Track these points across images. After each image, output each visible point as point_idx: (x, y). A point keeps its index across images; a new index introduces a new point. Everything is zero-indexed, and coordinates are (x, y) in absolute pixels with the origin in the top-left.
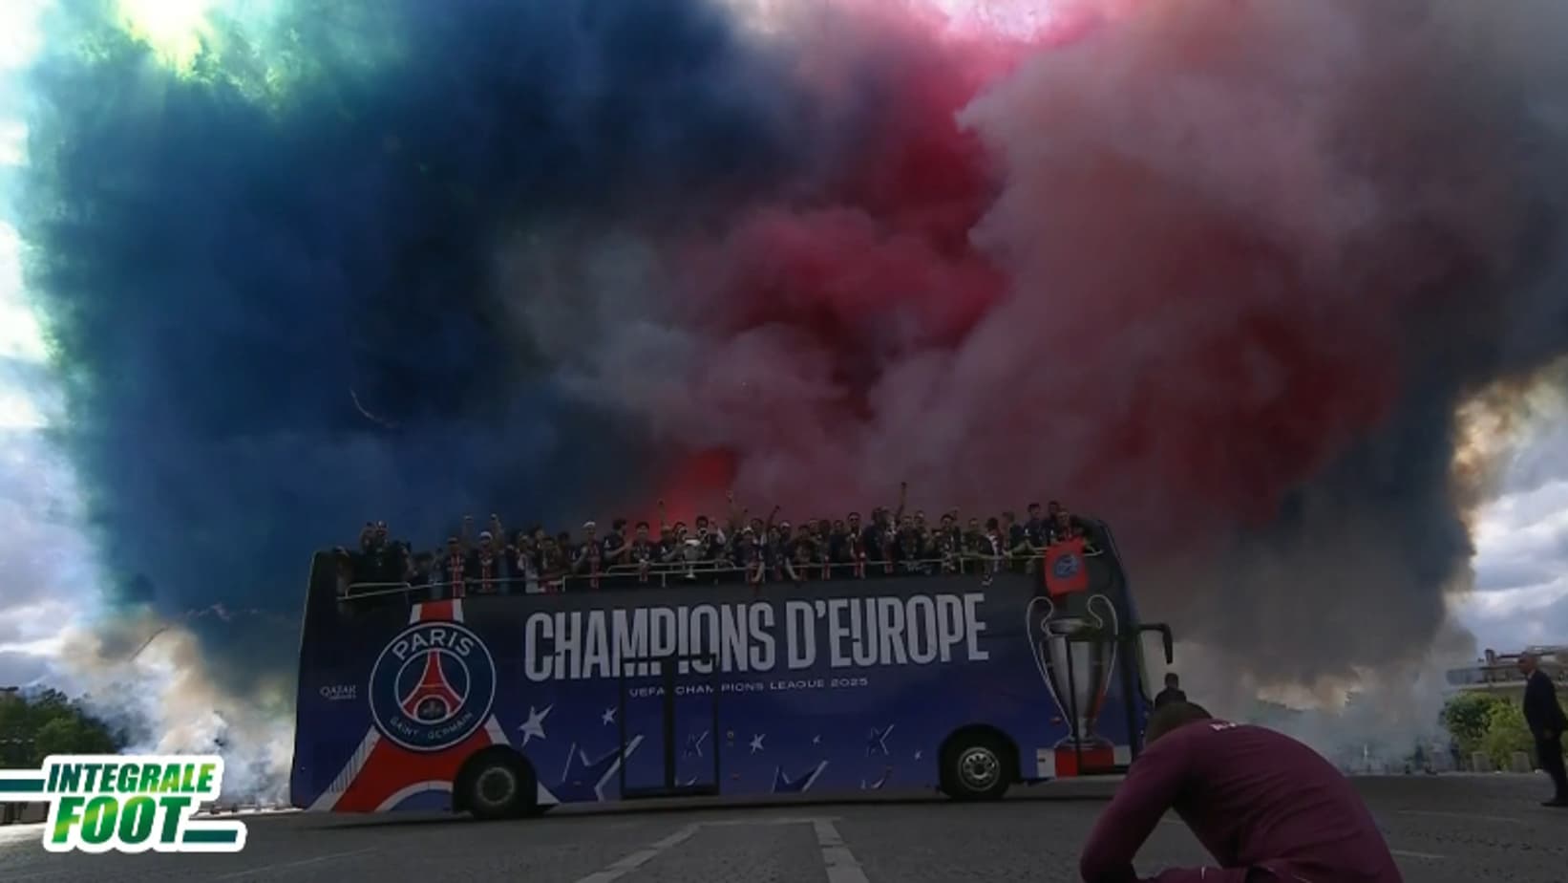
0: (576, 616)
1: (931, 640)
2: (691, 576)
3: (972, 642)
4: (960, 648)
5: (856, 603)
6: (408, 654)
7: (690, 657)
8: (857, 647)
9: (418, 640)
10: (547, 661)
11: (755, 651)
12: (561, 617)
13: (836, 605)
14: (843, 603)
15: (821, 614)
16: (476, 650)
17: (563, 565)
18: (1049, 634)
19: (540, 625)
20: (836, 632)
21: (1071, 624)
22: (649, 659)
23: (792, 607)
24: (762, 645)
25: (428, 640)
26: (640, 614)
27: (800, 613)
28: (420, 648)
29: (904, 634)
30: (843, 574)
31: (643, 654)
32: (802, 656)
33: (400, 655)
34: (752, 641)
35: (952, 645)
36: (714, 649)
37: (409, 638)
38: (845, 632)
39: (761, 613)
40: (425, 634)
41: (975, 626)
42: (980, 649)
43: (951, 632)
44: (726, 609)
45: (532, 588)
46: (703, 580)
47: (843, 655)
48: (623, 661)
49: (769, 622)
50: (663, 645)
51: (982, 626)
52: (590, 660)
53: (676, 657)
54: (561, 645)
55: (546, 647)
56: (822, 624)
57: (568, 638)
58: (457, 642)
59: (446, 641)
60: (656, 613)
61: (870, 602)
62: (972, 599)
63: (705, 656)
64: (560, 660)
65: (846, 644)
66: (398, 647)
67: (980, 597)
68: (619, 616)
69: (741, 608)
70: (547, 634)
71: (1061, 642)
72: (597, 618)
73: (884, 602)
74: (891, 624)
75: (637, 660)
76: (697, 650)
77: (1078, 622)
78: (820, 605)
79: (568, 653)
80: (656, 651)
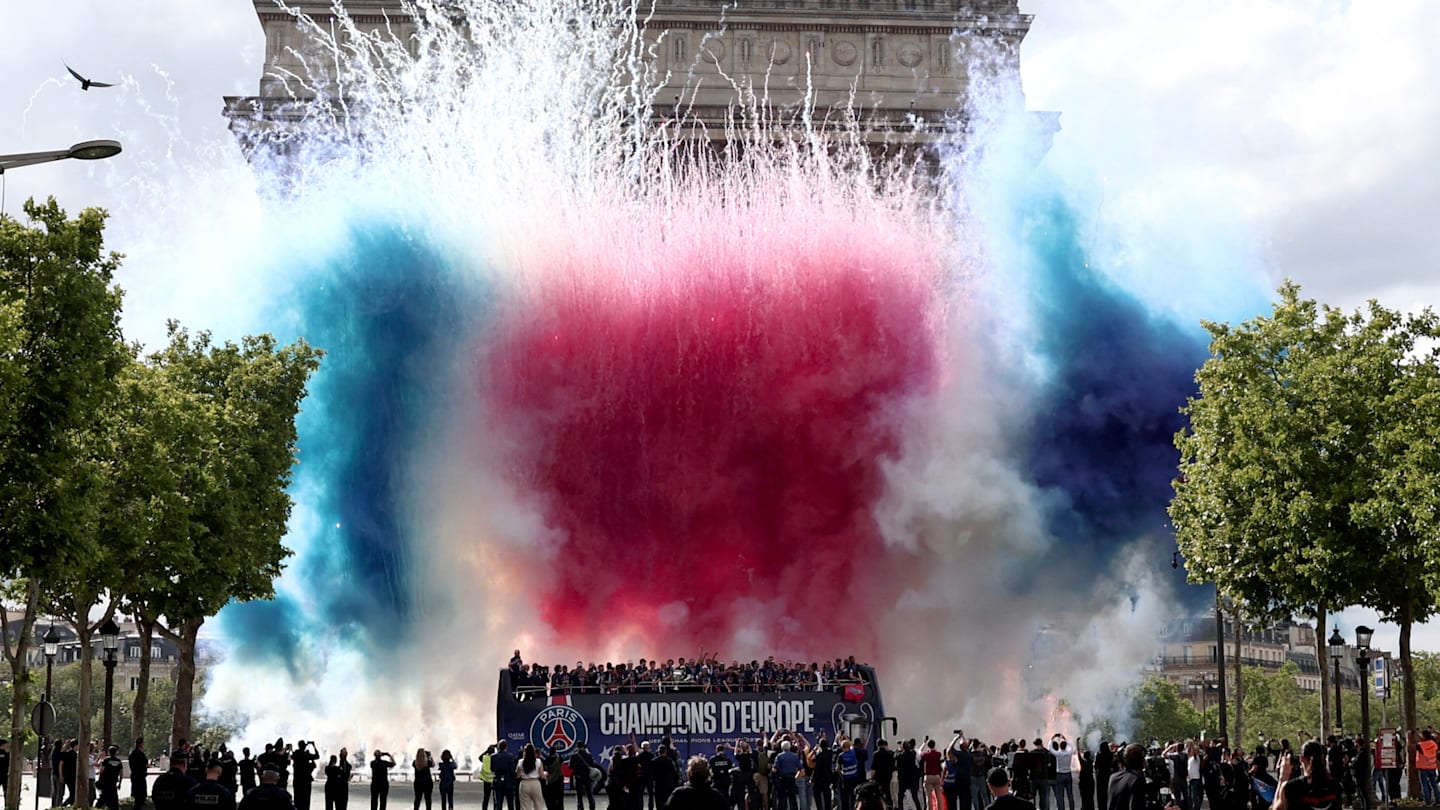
0: (624, 706)
1: (788, 722)
2: (676, 688)
3: (807, 723)
4: (800, 727)
5: (754, 703)
6: (547, 720)
7: (677, 726)
8: (754, 724)
9: (551, 714)
10: (611, 725)
11: (707, 724)
12: (617, 705)
13: (745, 704)
14: (748, 703)
15: (738, 708)
16: (578, 719)
17: (619, 680)
18: (842, 720)
19: (607, 709)
20: (744, 717)
21: (852, 716)
22: (658, 726)
23: (724, 705)
24: (710, 722)
25: (555, 713)
26: (654, 705)
27: (728, 708)
28: (553, 717)
29: (776, 719)
30: (748, 689)
31: (655, 724)
32: (728, 726)
33: (544, 720)
34: (705, 720)
35: (798, 725)
36: (688, 723)
37: (547, 712)
38: (749, 717)
39: (710, 707)
40: (554, 711)
41: (809, 716)
42: (810, 726)
43: (797, 718)
44: (694, 704)
45: (602, 691)
46: (682, 690)
47: (747, 727)
48: (646, 727)
49: (714, 711)
50: (664, 720)
51: (812, 716)
52: (631, 725)
53: (670, 726)
54: (617, 718)
55: (610, 719)
56: (738, 713)
57: (620, 715)
58: (569, 715)
59: (564, 714)
60: (661, 705)
61: (761, 703)
62: (808, 703)
63: (684, 726)
64: (617, 725)
65: (749, 722)
66: (542, 716)
67: (812, 703)
68: (644, 706)
69: (701, 704)
70: (611, 713)
71: (847, 724)
72: (634, 706)
73: (767, 703)
74: (770, 714)
75: (652, 726)
76: (680, 723)
77: (856, 716)
78: (737, 704)
79: (621, 722)
80: (661, 723)
